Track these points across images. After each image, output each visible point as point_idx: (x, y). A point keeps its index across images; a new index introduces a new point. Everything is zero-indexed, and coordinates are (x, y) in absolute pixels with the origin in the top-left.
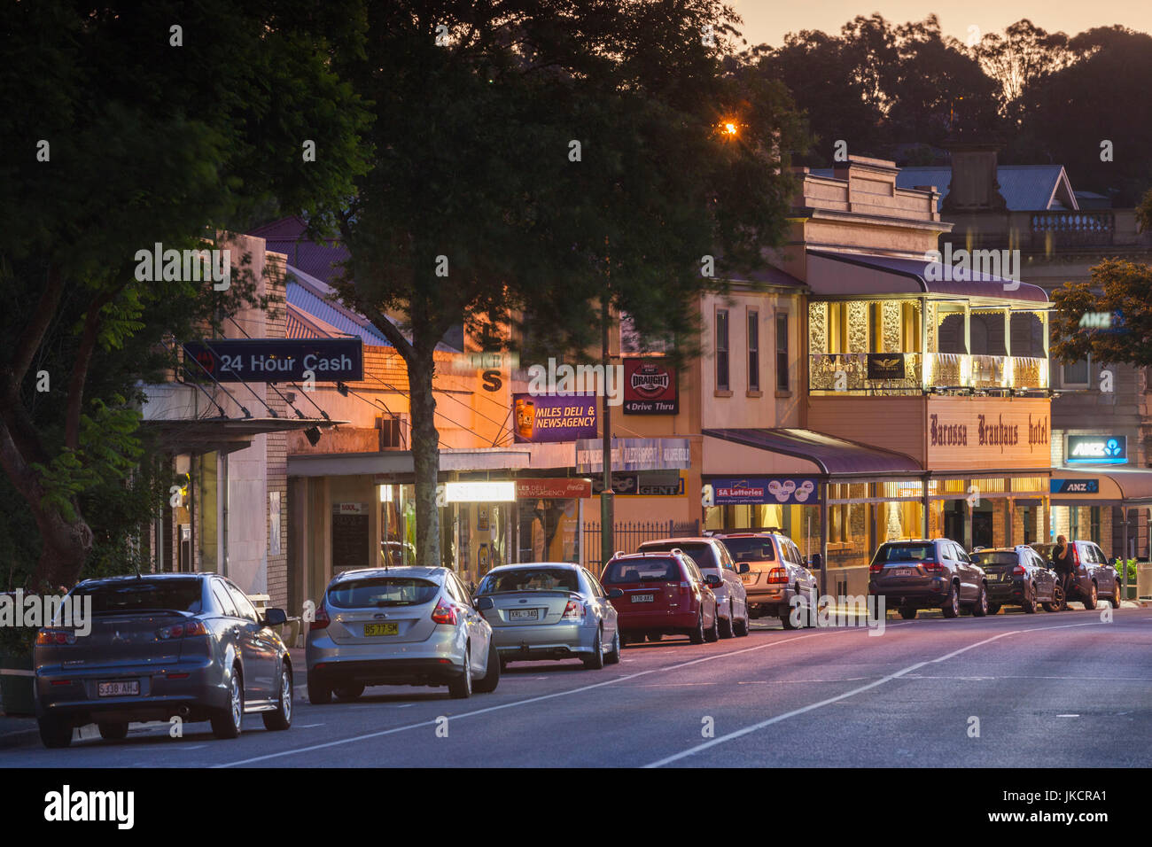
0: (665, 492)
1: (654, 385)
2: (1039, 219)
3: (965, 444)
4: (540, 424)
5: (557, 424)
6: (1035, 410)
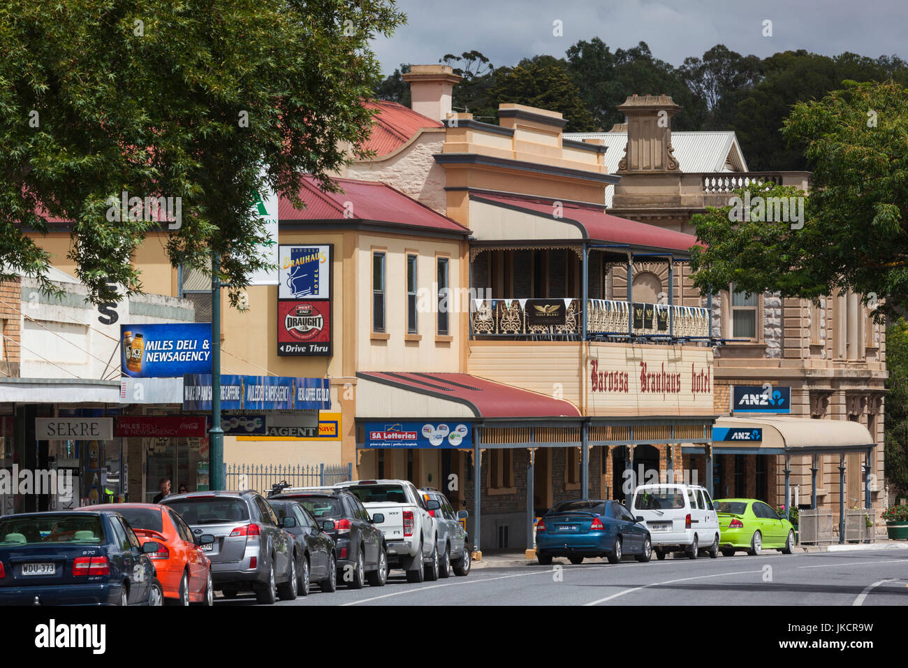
0: (304, 433)
1: (308, 326)
2: (710, 181)
3: (626, 390)
4: (151, 358)
5: (168, 358)
6: (698, 359)
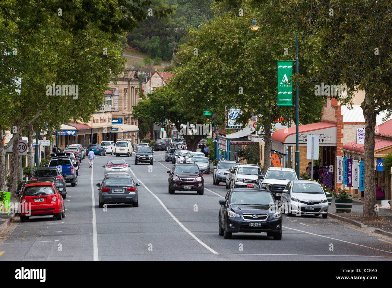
3: (98, 123)
6: (109, 115)
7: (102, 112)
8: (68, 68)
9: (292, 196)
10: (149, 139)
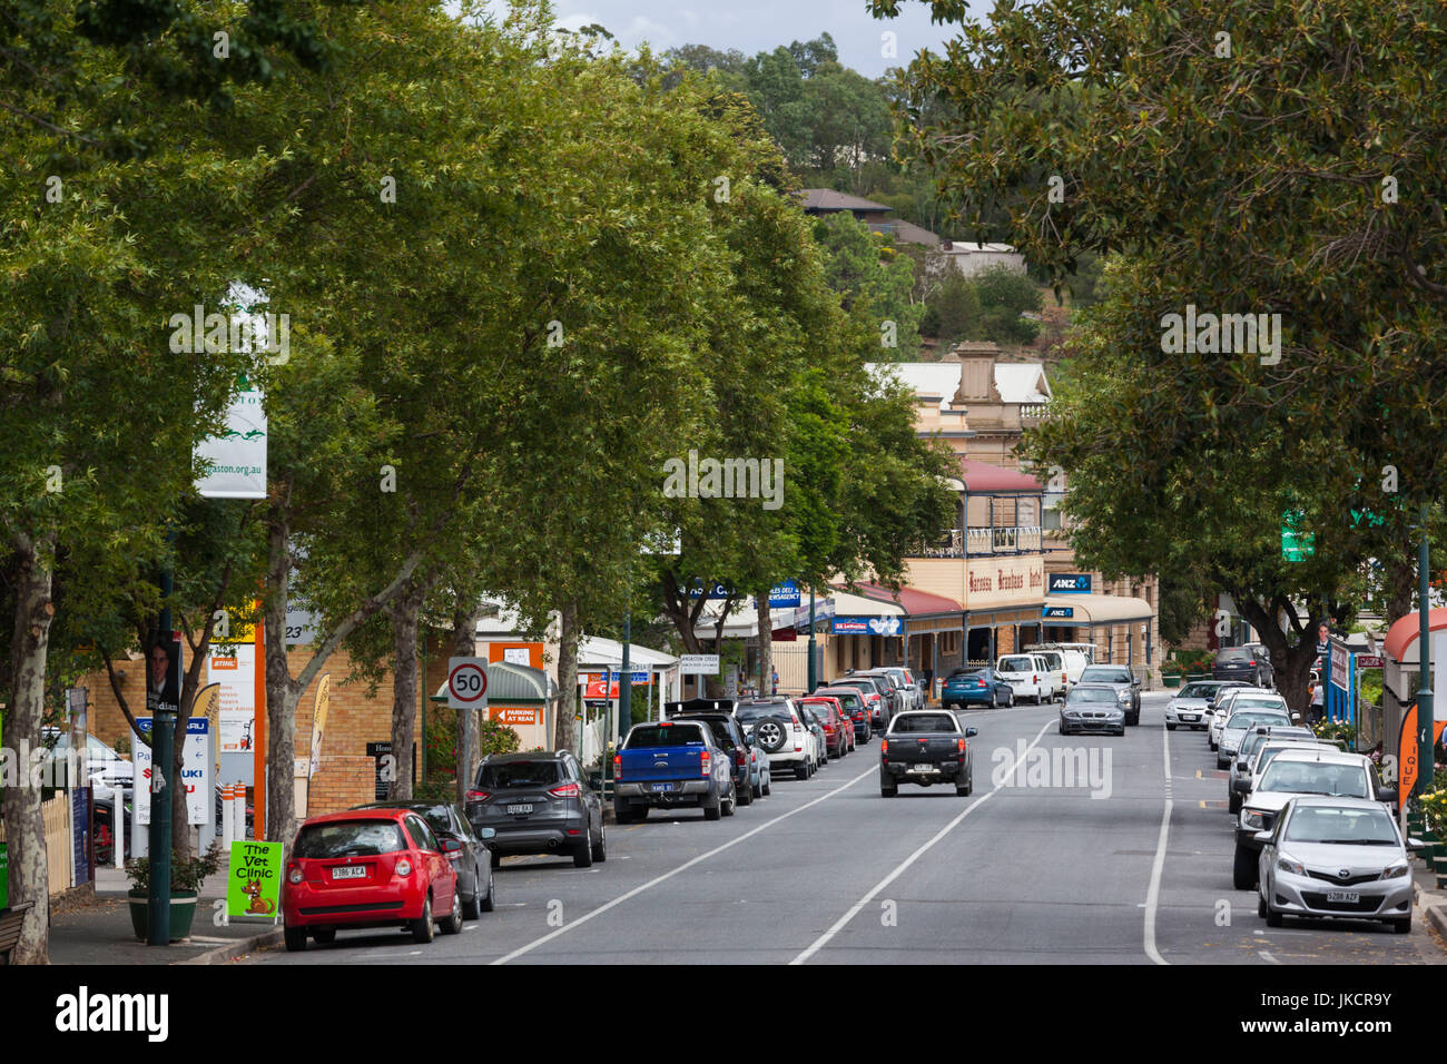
2: (1025, 409)
3: (990, 590)
6: (1035, 563)
7: (1004, 554)
8: (500, 403)
9: (1283, 855)
10: (1204, 646)
